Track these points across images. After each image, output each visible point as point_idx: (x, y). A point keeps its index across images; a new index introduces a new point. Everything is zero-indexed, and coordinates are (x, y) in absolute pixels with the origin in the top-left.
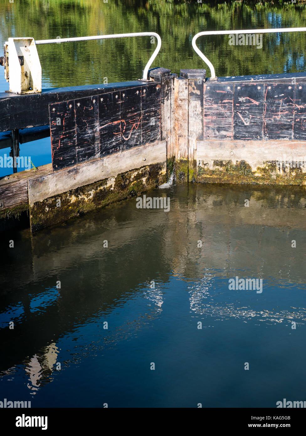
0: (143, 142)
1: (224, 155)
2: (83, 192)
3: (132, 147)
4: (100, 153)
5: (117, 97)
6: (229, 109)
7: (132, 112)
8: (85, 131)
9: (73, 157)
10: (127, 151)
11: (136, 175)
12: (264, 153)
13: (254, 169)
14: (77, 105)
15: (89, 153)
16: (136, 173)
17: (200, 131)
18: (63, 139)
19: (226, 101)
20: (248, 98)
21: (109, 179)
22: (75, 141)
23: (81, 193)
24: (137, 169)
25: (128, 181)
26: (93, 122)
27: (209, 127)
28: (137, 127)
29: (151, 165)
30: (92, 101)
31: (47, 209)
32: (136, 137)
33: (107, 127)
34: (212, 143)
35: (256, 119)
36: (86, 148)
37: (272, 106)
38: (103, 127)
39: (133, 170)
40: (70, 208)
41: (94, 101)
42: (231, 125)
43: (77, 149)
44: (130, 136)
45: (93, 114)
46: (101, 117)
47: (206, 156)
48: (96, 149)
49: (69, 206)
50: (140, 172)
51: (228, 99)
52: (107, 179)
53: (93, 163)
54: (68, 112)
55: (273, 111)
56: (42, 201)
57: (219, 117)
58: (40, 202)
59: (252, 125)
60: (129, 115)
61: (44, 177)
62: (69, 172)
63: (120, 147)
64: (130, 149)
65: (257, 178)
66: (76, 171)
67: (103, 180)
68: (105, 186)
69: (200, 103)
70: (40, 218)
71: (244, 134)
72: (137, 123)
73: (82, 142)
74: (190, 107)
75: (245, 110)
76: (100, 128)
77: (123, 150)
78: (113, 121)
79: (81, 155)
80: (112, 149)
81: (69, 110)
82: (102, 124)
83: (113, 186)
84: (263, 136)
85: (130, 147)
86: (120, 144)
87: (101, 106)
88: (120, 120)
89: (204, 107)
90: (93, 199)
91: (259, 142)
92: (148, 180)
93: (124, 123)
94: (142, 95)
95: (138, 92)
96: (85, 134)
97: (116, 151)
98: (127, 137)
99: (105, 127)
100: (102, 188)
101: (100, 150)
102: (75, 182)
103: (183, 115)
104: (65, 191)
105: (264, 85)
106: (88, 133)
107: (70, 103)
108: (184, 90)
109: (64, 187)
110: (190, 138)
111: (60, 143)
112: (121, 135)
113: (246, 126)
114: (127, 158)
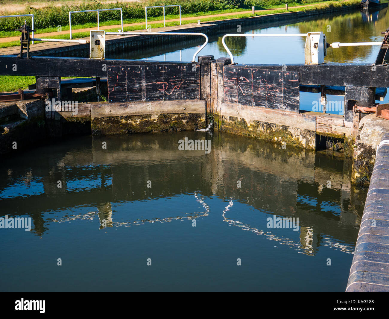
0: (184, 98)
1: (234, 114)
2: (131, 119)
3: (173, 99)
4: (145, 99)
5: (160, 68)
6: (236, 84)
7: (173, 78)
8: (134, 84)
9: (125, 98)
10: (168, 101)
11: (176, 117)
12: (253, 114)
13: (249, 125)
14: (128, 69)
15: (136, 97)
16: (177, 116)
17: (223, 96)
18: (117, 86)
19: (233, 78)
20: (244, 77)
21: (153, 115)
22: (126, 88)
23: (129, 119)
24: (178, 114)
25: (169, 119)
26: (140, 80)
27: (226, 94)
28: (178, 88)
29: (190, 113)
30: (140, 68)
31: (104, 123)
32: (177, 94)
33: (152, 84)
34: (228, 105)
35: (249, 92)
36: (135, 94)
37: (256, 84)
38: (148, 84)
39: (174, 113)
40: (121, 126)
41: (141, 68)
42: (236, 94)
43: (127, 94)
44: (172, 92)
45: (141, 76)
46: (147, 78)
47: (226, 113)
48: (143, 96)
49: (120, 125)
50: (180, 116)
51: (235, 77)
52: (151, 115)
53: (139, 103)
54: (120, 72)
55: (256, 87)
56: (100, 118)
57: (231, 89)
58: (99, 118)
59: (247, 95)
60: (171, 80)
61: (102, 105)
62: (121, 105)
63: (162, 98)
64: (171, 101)
65: (250, 131)
66: (126, 106)
67: (148, 115)
68: (150, 119)
69: (222, 78)
70: (98, 127)
71: (243, 101)
72: (178, 86)
73: (131, 90)
74: (218, 80)
75: (243, 85)
76: (146, 84)
77: (165, 100)
78: (157, 81)
79: (130, 97)
80: (156, 98)
81: (122, 71)
82: (147, 82)
83: (156, 120)
84: (252, 103)
85: (172, 99)
86: (163, 96)
87: (147, 72)
88: (163, 82)
89: (224, 81)
90: (139, 124)
91: (251, 107)
92: (187, 122)
93: (166, 84)
94: (183, 69)
95: (179, 67)
96: (134, 86)
97: (160, 100)
98: (170, 93)
99: (150, 84)
100: (147, 119)
101: (146, 97)
102: (125, 112)
103: (215, 85)
104: (117, 116)
105: (252, 70)
106: (137, 86)
107: (122, 67)
108: (215, 70)
109: (117, 113)
110: (219, 100)
111: (115, 88)
112: (163, 91)
113: (243, 96)
114: (168, 105)
